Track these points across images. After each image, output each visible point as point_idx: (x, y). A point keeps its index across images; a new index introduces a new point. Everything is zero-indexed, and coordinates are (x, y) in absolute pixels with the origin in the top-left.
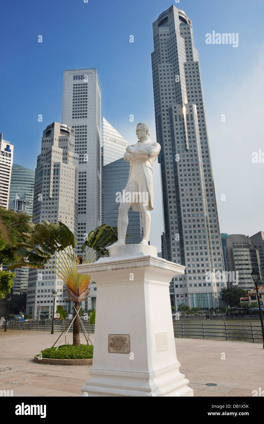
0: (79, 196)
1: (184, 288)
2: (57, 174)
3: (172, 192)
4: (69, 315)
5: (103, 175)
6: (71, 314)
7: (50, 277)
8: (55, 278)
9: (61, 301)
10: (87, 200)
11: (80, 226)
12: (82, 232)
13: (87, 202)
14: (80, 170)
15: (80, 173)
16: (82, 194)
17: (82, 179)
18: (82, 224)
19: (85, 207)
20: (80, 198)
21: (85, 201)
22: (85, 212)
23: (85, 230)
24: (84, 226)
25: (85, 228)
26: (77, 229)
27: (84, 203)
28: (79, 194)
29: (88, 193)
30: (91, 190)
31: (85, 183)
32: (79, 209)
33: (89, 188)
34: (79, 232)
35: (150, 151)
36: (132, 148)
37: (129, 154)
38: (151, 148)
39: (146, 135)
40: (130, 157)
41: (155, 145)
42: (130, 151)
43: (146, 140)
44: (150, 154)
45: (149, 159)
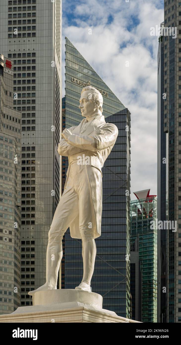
10: (37, 199)
11: (25, 246)
12: (28, 256)
13: (37, 203)
14: (24, 143)
15: (23, 149)
16: (27, 189)
17: (28, 161)
18: (28, 243)
19: (33, 213)
20: (25, 197)
21: (33, 202)
22: (33, 222)
23: (33, 253)
24: (32, 246)
25: (33, 249)
26: (19, 251)
27: (31, 206)
28: (23, 189)
29: (38, 186)
30: (44, 181)
31: (33, 169)
32: (23, 216)
33: (40, 179)
34: (23, 256)
35: (98, 141)
36: (71, 134)
37: (66, 143)
38: (100, 134)
39: (95, 110)
40: (68, 149)
41: (109, 129)
42: (67, 138)
43: (94, 119)
44: (98, 145)
45: (97, 154)
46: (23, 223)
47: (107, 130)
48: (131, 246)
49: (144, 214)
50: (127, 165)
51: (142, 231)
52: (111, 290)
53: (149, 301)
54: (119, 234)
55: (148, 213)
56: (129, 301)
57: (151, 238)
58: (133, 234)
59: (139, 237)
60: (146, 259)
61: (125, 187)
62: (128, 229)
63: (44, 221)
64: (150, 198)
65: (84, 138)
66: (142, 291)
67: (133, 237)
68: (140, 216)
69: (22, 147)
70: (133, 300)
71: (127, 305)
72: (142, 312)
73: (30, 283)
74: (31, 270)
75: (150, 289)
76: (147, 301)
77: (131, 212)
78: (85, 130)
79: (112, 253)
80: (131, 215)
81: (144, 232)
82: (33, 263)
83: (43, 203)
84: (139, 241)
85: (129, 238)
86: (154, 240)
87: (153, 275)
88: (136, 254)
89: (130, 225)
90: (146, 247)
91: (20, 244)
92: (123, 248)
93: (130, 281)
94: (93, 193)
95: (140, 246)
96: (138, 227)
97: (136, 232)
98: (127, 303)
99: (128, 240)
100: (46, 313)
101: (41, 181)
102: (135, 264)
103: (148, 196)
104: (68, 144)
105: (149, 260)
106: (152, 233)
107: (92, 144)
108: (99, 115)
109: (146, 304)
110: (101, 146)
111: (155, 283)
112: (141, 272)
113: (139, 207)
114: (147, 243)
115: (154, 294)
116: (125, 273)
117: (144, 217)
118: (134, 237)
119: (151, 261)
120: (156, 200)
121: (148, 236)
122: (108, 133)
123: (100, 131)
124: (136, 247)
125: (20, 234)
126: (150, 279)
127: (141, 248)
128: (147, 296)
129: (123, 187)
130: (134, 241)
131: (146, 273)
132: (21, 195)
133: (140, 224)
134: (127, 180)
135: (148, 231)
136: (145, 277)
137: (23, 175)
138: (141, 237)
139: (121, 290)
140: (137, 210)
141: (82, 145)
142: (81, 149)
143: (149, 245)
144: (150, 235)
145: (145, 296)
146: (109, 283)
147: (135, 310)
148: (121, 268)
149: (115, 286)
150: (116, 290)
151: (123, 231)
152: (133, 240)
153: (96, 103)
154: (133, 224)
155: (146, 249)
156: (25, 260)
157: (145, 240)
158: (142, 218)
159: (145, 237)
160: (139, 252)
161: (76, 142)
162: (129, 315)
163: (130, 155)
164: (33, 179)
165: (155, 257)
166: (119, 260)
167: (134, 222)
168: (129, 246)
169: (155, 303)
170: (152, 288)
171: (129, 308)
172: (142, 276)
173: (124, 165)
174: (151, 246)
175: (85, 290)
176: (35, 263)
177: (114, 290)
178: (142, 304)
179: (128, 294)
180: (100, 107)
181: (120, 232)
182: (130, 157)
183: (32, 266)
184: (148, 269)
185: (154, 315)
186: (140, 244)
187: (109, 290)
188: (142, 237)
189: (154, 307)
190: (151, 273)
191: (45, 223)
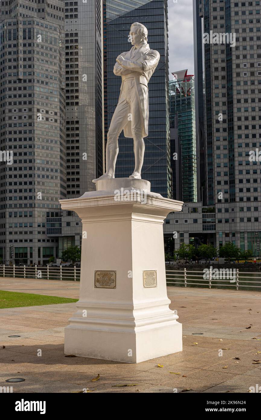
0: (67, 76)
1: (231, 223)
2: (30, 38)
3: (220, 69)
4: (57, 260)
5: (105, 41)
6: (60, 258)
7: (26, 205)
8: (33, 206)
9: (44, 241)
10: (80, 82)
11: (70, 126)
12: (73, 135)
13: (80, 85)
14: (67, 30)
15: (67, 35)
16: (71, 73)
17: (71, 46)
18: (72, 122)
19: (76, 94)
20: (69, 80)
21: (77, 84)
22: (77, 103)
23: (77, 132)
24: (77, 126)
25: (77, 129)
26: (65, 130)
27: (75, 88)
28: (67, 72)
29: (81, 70)
30: (87, 65)
31: (77, 54)
32: (68, 97)
33: (83, 63)
34: (68, 135)
35: (145, 65)
36: (124, 59)
37: (120, 66)
38: (146, 59)
39: (141, 40)
40: (122, 70)
41: (153, 55)
42: (121, 63)
43: (141, 47)
44: (145, 68)
45: (144, 74)
46: (68, 104)
47: (151, 55)
48: (170, 123)
49: (182, 93)
50: (165, 48)
51: (181, 108)
52: (152, 165)
53: (188, 175)
54: (159, 112)
55: (186, 92)
56: (170, 176)
57: (190, 115)
58: (172, 112)
59: (178, 115)
60: (185, 135)
61: (164, 68)
62: (168, 108)
63: (88, 102)
64: (187, 78)
65: (134, 63)
66: (182, 166)
67: (172, 114)
68: (179, 95)
69: (66, 34)
70: (173, 174)
71: (168, 179)
72: (182, 185)
73: (75, 160)
74: (76, 148)
75: (189, 163)
76: (187, 175)
77: (170, 92)
78: (134, 56)
79: (152, 131)
80: (170, 94)
81: (183, 110)
82: (78, 141)
83: (86, 86)
84: (178, 119)
85: (168, 116)
86: (193, 117)
87: (192, 150)
88: (176, 131)
89: (169, 104)
90: (184, 124)
91: (65, 124)
92: (163, 125)
93: (171, 163)
94: (142, 104)
95: (179, 123)
96: (177, 105)
97: (175, 110)
98: (168, 177)
99: (167, 118)
100: (108, 197)
101: (84, 65)
102: (174, 140)
103: (186, 76)
104: (122, 67)
105: (188, 136)
106: (190, 110)
107: (140, 68)
108: (145, 44)
109: (186, 177)
110: (147, 68)
111: (194, 157)
112: (180, 148)
113: (177, 86)
114: (186, 120)
115: (194, 168)
116: (165, 149)
117: (182, 96)
118: (174, 114)
119: (190, 137)
120: (193, 80)
121: (186, 113)
122: (153, 58)
123: (146, 57)
124: (175, 124)
125: (65, 115)
126: (189, 154)
127: (180, 125)
128: (187, 170)
129: (162, 68)
130: (174, 118)
131: (186, 148)
132: (65, 78)
133: (179, 102)
134: (166, 61)
135: (186, 109)
136: (185, 152)
137: (67, 60)
138: (179, 114)
139: (162, 165)
140: (175, 90)
141: (133, 68)
142: (132, 71)
143: (188, 122)
144: (189, 113)
145: (185, 170)
146: (150, 158)
147: (175, 184)
148: (161, 144)
149: (156, 161)
150: (157, 165)
151: (163, 110)
152: (172, 117)
153: (142, 35)
154: (172, 102)
155: (185, 126)
156: (70, 139)
157: (184, 117)
158: (181, 96)
159: (184, 114)
160: (178, 128)
161: (128, 65)
162: (170, 188)
163: (168, 39)
164: (76, 63)
165: (194, 133)
166: (159, 137)
167: (173, 101)
168: (169, 124)
169: (195, 177)
170: (191, 162)
171: (170, 182)
172: (182, 151)
173: (162, 48)
174: (190, 123)
175: (137, 178)
176: (80, 141)
177: (155, 165)
178: (182, 177)
179: (168, 169)
180: (146, 38)
181: (160, 111)
182: (168, 40)
183: (77, 145)
184: (187, 145)
185: (194, 188)
186: (179, 121)
187: (151, 166)
188: (181, 114)
189: (194, 180)
190: (190, 148)
191: (88, 103)
